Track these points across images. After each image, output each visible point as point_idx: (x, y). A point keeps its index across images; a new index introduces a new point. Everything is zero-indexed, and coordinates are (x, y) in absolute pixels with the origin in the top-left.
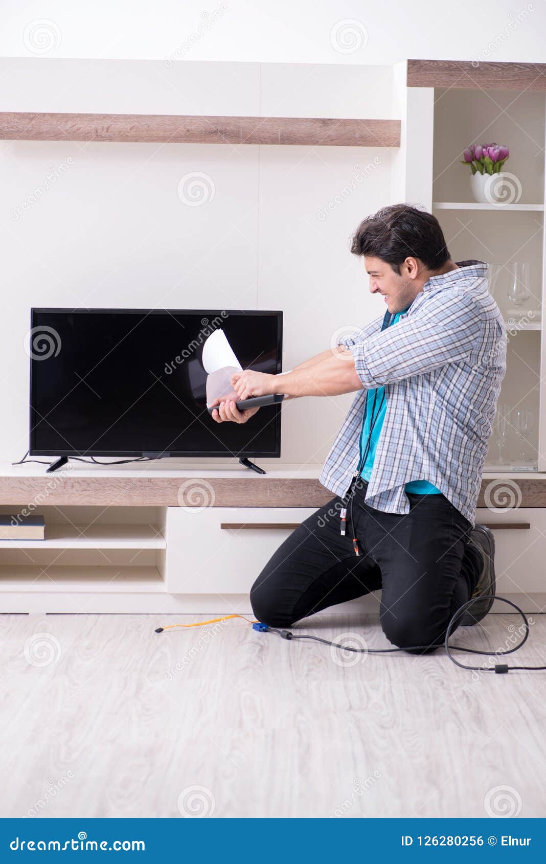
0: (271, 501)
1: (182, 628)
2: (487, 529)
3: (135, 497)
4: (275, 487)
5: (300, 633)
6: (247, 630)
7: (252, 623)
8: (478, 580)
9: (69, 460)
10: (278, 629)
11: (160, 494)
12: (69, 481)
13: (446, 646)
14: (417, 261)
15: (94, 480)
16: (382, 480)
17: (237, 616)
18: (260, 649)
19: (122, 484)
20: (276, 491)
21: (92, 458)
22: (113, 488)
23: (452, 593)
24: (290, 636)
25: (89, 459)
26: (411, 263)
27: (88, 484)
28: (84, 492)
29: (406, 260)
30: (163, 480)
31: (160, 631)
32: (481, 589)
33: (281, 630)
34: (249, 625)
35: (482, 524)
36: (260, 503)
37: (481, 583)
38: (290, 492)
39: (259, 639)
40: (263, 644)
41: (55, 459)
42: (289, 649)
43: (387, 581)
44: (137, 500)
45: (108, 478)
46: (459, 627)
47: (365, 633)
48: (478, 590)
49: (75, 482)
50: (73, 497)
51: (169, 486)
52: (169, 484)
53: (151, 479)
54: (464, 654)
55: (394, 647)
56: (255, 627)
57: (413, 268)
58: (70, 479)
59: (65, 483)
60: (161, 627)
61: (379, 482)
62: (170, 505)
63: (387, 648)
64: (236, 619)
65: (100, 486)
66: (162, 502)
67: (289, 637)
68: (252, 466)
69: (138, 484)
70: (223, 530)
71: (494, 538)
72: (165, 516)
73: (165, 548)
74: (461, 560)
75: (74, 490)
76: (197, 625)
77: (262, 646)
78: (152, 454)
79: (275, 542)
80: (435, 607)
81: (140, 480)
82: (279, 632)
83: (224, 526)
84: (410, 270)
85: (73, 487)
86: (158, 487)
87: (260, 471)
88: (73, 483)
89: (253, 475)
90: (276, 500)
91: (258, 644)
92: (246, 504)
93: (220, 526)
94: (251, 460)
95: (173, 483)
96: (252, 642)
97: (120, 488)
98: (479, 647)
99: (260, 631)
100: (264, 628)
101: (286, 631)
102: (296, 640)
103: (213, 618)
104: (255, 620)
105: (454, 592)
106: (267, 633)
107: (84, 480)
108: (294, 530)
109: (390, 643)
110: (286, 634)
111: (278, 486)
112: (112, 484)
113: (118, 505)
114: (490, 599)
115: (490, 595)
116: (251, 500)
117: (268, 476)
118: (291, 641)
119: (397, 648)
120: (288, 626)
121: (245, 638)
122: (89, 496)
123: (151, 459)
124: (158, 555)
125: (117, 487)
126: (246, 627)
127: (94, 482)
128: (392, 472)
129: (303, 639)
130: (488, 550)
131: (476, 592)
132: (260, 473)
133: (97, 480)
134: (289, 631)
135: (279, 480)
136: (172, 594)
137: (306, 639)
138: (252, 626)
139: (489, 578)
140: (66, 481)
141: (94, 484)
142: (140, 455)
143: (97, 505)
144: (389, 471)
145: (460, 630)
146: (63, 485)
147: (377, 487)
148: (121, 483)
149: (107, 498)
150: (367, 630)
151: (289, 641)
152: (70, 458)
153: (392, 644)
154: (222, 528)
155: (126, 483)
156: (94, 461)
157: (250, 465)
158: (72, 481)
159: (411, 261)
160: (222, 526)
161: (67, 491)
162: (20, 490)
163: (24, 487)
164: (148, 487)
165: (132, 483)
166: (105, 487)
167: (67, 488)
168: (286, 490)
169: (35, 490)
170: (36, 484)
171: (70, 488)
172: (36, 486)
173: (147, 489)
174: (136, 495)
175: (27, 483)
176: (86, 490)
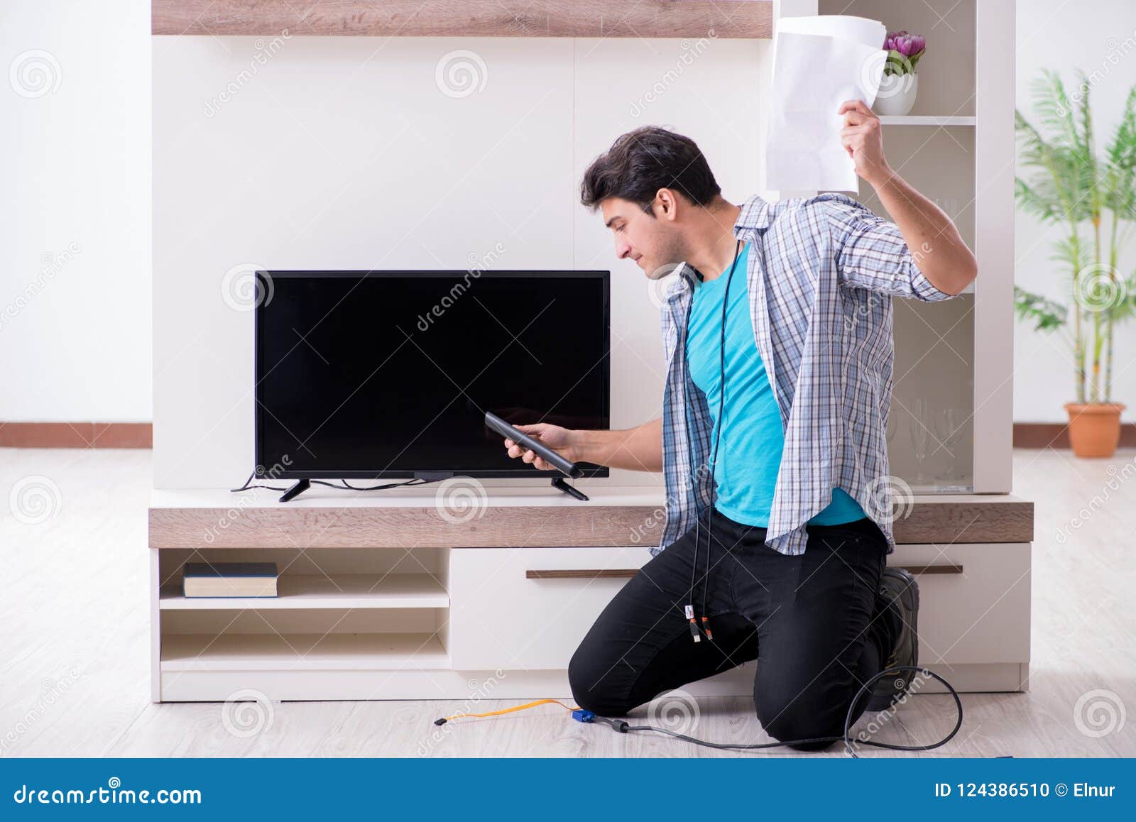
0: (597, 538)
1: (473, 718)
2: (908, 574)
3: (404, 535)
4: (602, 518)
5: (639, 723)
6: (565, 720)
7: (572, 710)
8: (893, 647)
9: (311, 484)
10: (609, 719)
11: (441, 530)
12: (311, 513)
13: (846, 738)
14: (673, 194)
15: (346, 511)
16: (802, 504)
17: (551, 700)
18: (583, 746)
19: (387, 517)
20: (604, 524)
21: (343, 481)
22: (374, 523)
23: (856, 664)
24: (625, 727)
25: (338, 482)
26: (666, 197)
28: (334, 528)
29: (658, 195)
31: (441, 722)
32: (897, 659)
33: (613, 720)
34: (567, 713)
35: (902, 568)
36: (580, 541)
37: (898, 652)
38: (623, 525)
39: (582, 732)
40: (588, 740)
41: (291, 483)
42: (624, 746)
43: (764, 646)
44: (407, 539)
45: (365, 509)
46: (865, 713)
47: (731, 723)
48: (894, 662)
49: (320, 515)
50: (317, 535)
53: (426, 510)
54: (871, 749)
55: (773, 740)
56: (576, 715)
57: (669, 205)
58: (312, 510)
59: (306, 516)
60: (444, 718)
61: (798, 508)
62: (456, 545)
63: (763, 743)
64: (548, 705)
65: (355, 519)
66: (442, 541)
67: (624, 729)
68: (570, 490)
69: (409, 516)
70: (529, 580)
71: (919, 588)
72: (448, 561)
73: (448, 606)
74: (868, 616)
75: (318, 526)
76: (494, 714)
77: (586, 743)
78: (429, 474)
79: (601, 597)
80: (831, 685)
81: (412, 511)
82: (609, 722)
83: (531, 575)
84: (666, 209)
85: (317, 521)
86: (437, 521)
87: (580, 496)
88: (317, 517)
89: (571, 502)
90: (604, 536)
91: (580, 739)
92: (560, 542)
93: (525, 575)
94: (568, 480)
96: (572, 737)
97: (384, 523)
98: (892, 739)
99: (583, 721)
100: (589, 717)
101: (621, 721)
102: (633, 733)
103: (516, 704)
104: (576, 706)
105: (859, 662)
106: (593, 724)
107: (333, 512)
108: (631, 578)
109: (767, 734)
110: (620, 725)
111: (607, 516)
112: (373, 517)
113: (380, 546)
114: (911, 671)
115: (911, 666)
116: (568, 537)
117: (594, 501)
118: (627, 735)
119: (777, 741)
120: (623, 714)
121: (562, 732)
122: (339, 533)
123: (427, 482)
124: (438, 615)
125: (380, 521)
126: (564, 717)
127: (346, 515)
128: (813, 489)
129: (644, 731)
130: (910, 606)
131: (890, 664)
132: (580, 499)
133: (350, 512)
134: (624, 720)
135: (608, 508)
136: (457, 671)
137: (648, 731)
138: (572, 713)
139: (910, 644)
140: (306, 514)
141: (346, 517)
142: (412, 476)
143: (352, 546)
144: (808, 490)
145: (866, 716)
146: (303, 519)
147: (797, 516)
148: (384, 515)
150: (734, 719)
151: (623, 734)
152: (312, 482)
153: (770, 735)
154: (528, 577)
155: (391, 515)
156: (347, 485)
157: (567, 489)
158: (315, 514)
159: (665, 194)
160: (527, 574)
161: (308, 527)
162: (242, 527)
163: (248, 522)
164: (423, 520)
165: (400, 514)
166: (362, 521)
167: (308, 523)
168: (618, 523)
169: (263, 526)
170: (265, 518)
171: (313, 523)
172: (264, 520)
173: (422, 522)
174: (405, 533)
175: (252, 516)
176: (335, 526)
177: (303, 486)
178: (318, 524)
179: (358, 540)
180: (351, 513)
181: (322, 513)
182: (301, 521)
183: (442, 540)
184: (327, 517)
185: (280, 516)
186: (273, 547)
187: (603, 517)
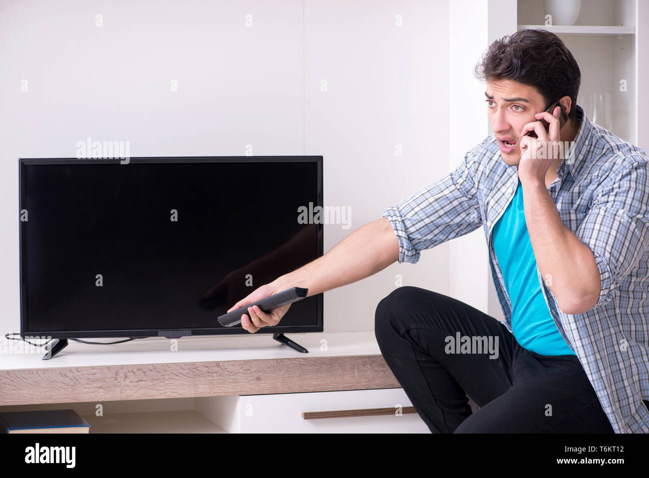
0: (360, 383)
3: (202, 386)
4: (364, 366)
11: (231, 380)
12: (121, 371)
15: (151, 368)
19: (186, 371)
20: (365, 371)
22: (175, 377)
27: (144, 373)
28: (140, 383)
30: (234, 363)
36: (346, 385)
38: (381, 371)
44: (202, 390)
45: (168, 365)
49: (129, 372)
50: (126, 390)
51: (241, 371)
52: (241, 368)
58: (122, 367)
59: (117, 373)
62: (243, 393)
65: (159, 374)
68: (289, 343)
69: (204, 369)
70: (306, 420)
72: (237, 407)
75: (127, 382)
78: (170, 332)
81: (207, 365)
85: (126, 377)
86: (228, 373)
89: (290, 353)
90: (365, 380)
92: (330, 387)
93: (302, 416)
94: (287, 335)
95: (246, 367)
97: (183, 377)
107: (139, 368)
111: (368, 364)
112: (173, 372)
113: (180, 397)
116: (337, 383)
117: (314, 354)
122: (146, 387)
125: (179, 374)
132: (302, 352)
141: (151, 373)
143: (157, 397)
146: (114, 376)
148: (183, 369)
149: (167, 389)
154: (305, 419)
155: (189, 369)
157: (285, 342)
158: (124, 371)
160: (305, 416)
161: (119, 382)
162: (63, 384)
163: (67, 380)
164: (216, 373)
165: (196, 368)
166: (165, 375)
167: (119, 379)
168: (377, 369)
169: (79, 383)
170: (82, 376)
171: (122, 379)
172: (80, 378)
173: (215, 375)
174: (201, 384)
175: (70, 375)
176: (142, 381)
177: (62, 344)
178: (127, 379)
179: (162, 392)
180: (155, 369)
181: (130, 370)
182: (113, 377)
183: (232, 390)
184: (134, 373)
185: (95, 374)
186: (88, 401)
187: (364, 364)
